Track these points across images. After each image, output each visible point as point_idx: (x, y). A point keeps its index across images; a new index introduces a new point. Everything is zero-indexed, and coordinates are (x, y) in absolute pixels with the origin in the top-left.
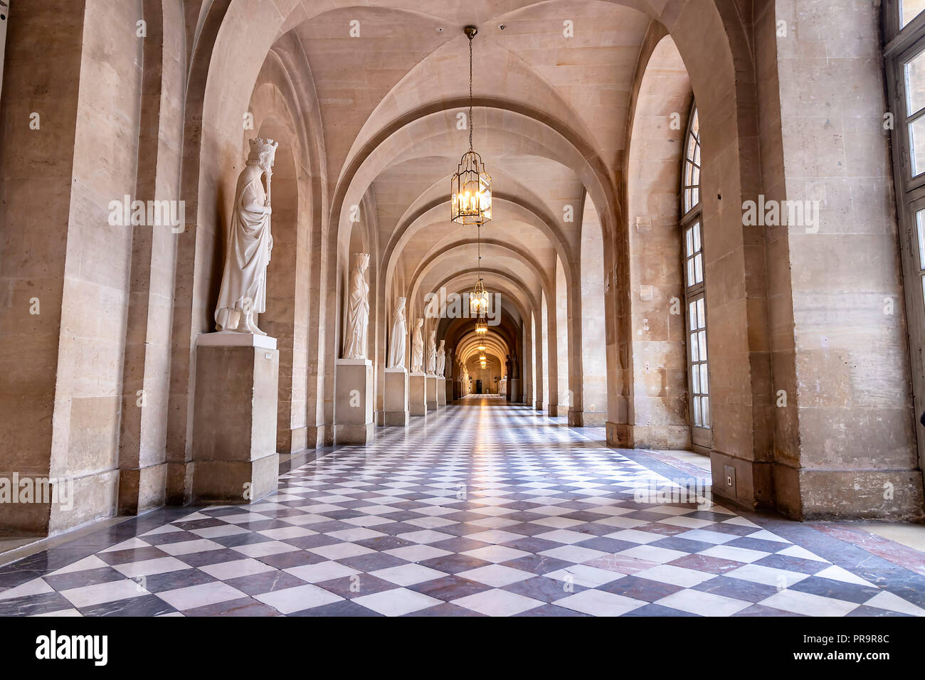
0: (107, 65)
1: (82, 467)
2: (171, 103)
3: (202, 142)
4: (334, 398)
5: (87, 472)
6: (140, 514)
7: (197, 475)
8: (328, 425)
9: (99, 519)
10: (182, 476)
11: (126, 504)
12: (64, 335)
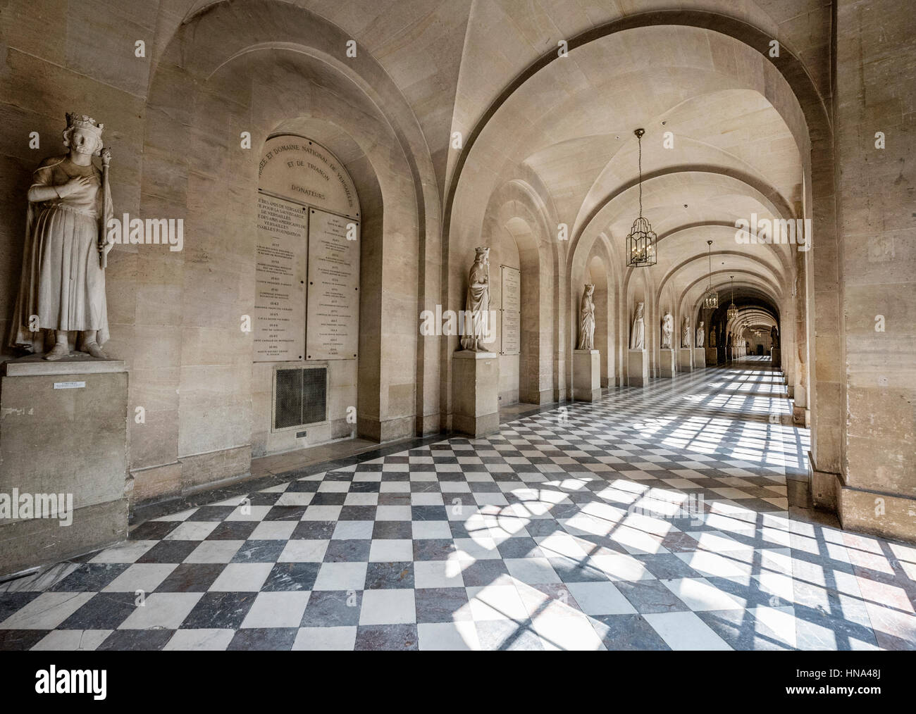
0: (397, 234)
1: (397, 415)
2: (432, 240)
3: (450, 255)
4: (572, 373)
5: (399, 417)
6: (424, 437)
7: (453, 421)
8: (568, 388)
9: (405, 437)
10: (446, 421)
11: (418, 430)
12: (383, 359)
